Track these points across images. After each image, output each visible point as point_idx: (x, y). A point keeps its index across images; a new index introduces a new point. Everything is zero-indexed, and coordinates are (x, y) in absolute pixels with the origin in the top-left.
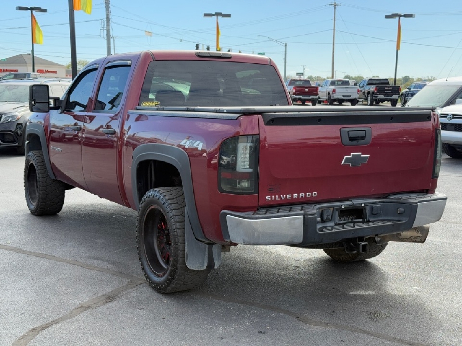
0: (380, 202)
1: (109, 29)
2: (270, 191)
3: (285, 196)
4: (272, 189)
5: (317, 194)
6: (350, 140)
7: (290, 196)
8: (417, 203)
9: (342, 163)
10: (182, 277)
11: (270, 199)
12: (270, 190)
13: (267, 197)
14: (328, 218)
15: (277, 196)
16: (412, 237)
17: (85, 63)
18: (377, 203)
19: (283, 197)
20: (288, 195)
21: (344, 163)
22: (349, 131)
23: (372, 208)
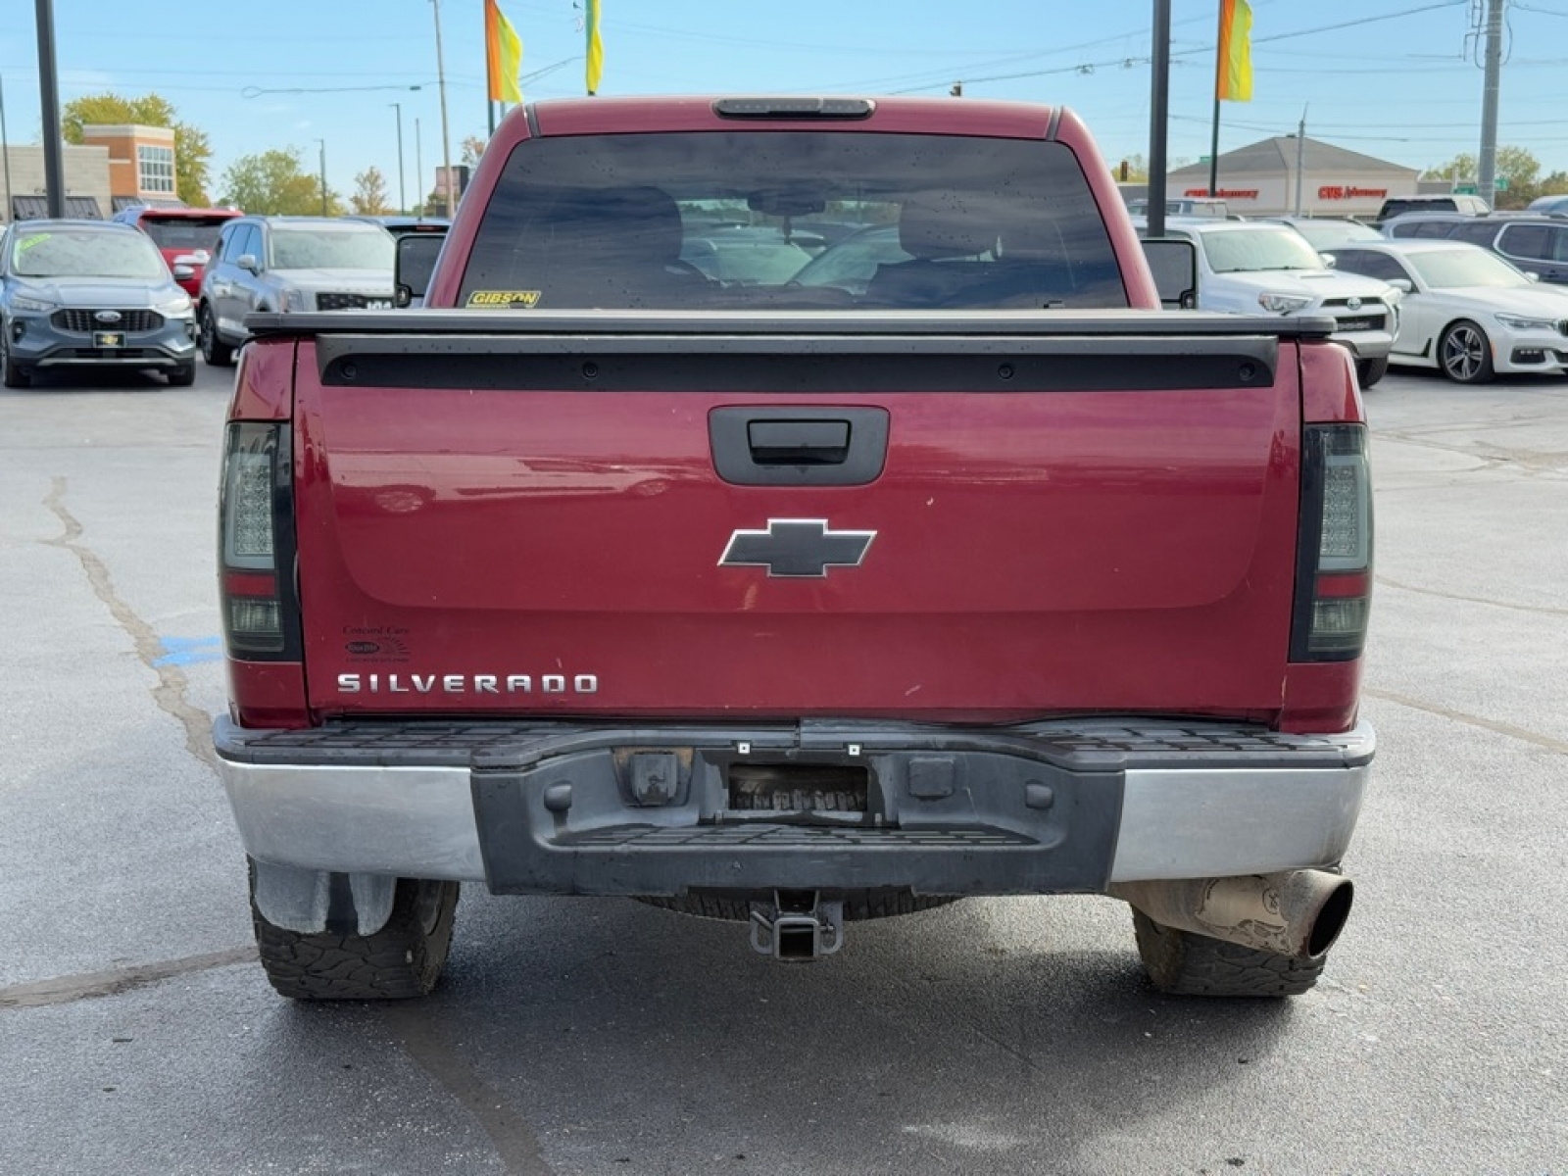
0: (950, 747)
1: (1499, 32)
2: (356, 652)
3: (432, 678)
4: (367, 647)
5: (598, 681)
6: (757, 460)
7: (461, 684)
8: (1120, 768)
9: (721, 561)
10: (283, 947)
11: (357, 685)
12: (356, 648)
13: (342, 679)
14: (657, 789)
15: (393, 678)
16: (1247, 926)
17: (1512, 156)
18: (938, 749)
19: (424, 681)
20: (447, 679)
21: (726, 560)
22: (751, 422)
23: (906, 772)
